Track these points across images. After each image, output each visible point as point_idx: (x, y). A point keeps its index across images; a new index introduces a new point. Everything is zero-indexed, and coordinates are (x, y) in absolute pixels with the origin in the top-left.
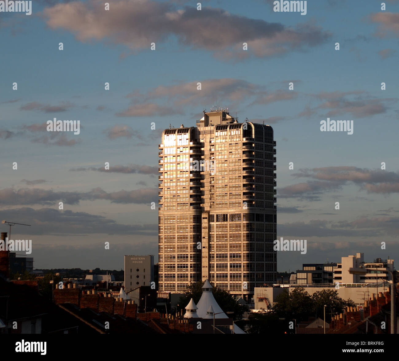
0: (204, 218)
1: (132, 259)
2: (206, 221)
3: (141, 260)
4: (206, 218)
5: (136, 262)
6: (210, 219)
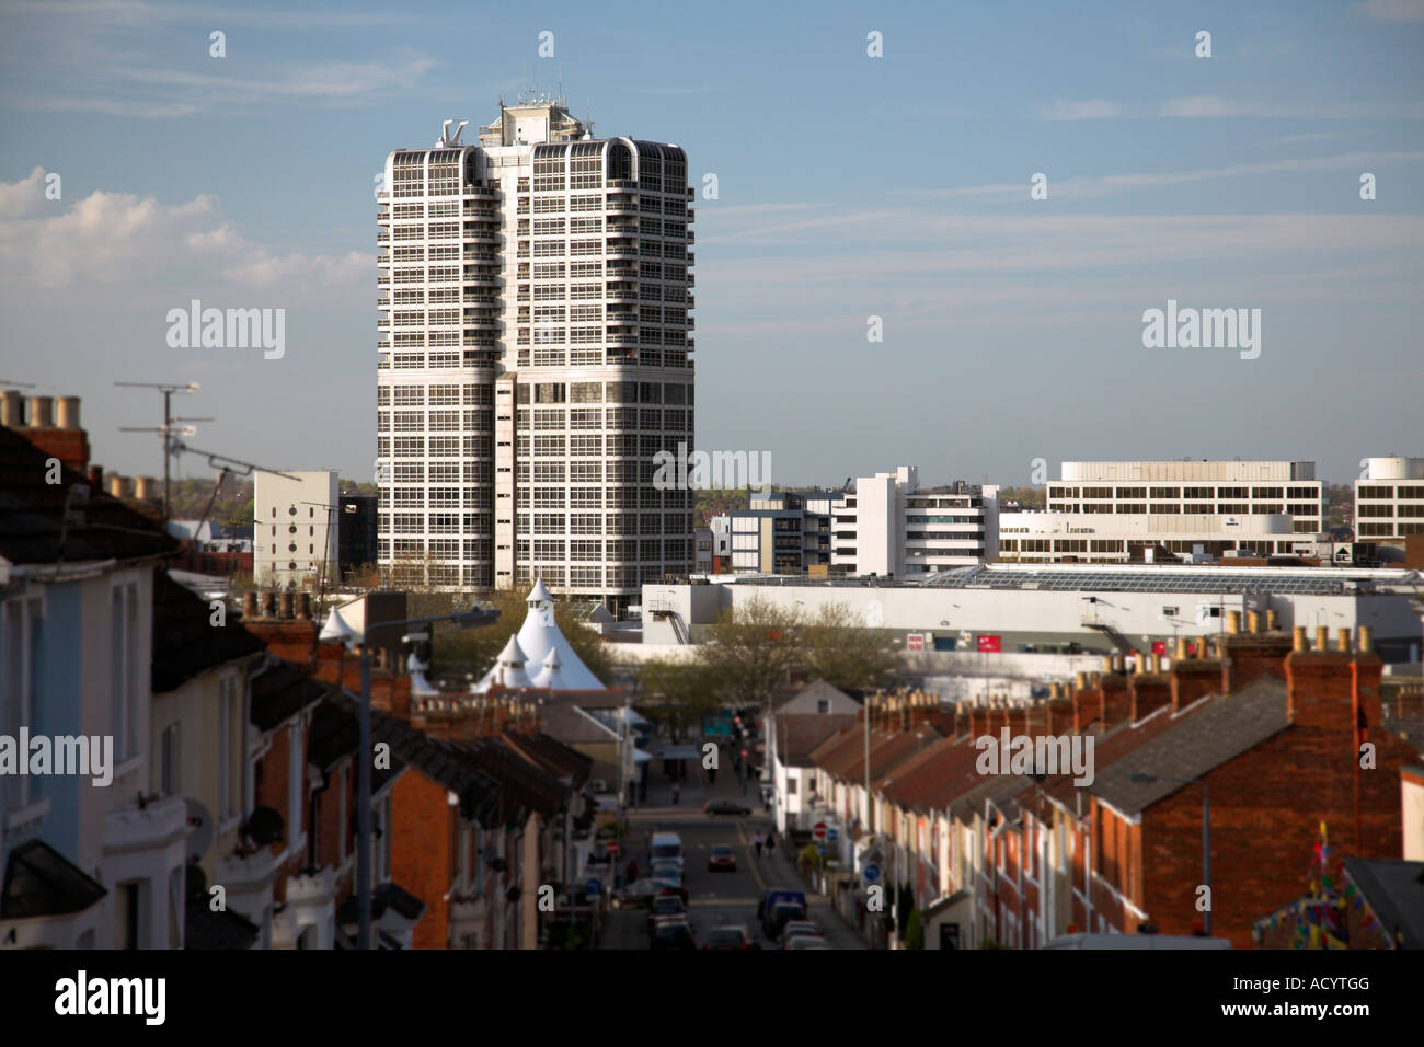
0: (501, 392)
2: (506, 399)
4: (508, 392)
6: (519, 395)
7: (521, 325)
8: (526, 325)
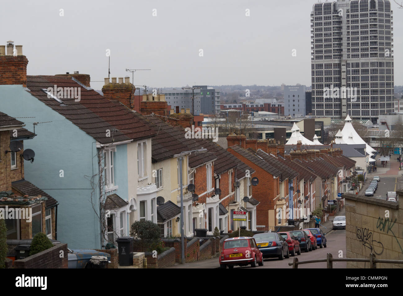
0: (343, 65)
1: (289, 88)
2: (345, 67)
3: (296, 89)
4: (345, 65)
5: (292, 90)
6: (347, 66)
7: (348, 53)
8: (349, 53)
